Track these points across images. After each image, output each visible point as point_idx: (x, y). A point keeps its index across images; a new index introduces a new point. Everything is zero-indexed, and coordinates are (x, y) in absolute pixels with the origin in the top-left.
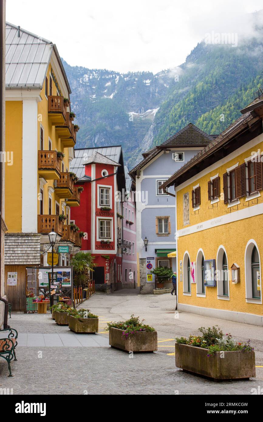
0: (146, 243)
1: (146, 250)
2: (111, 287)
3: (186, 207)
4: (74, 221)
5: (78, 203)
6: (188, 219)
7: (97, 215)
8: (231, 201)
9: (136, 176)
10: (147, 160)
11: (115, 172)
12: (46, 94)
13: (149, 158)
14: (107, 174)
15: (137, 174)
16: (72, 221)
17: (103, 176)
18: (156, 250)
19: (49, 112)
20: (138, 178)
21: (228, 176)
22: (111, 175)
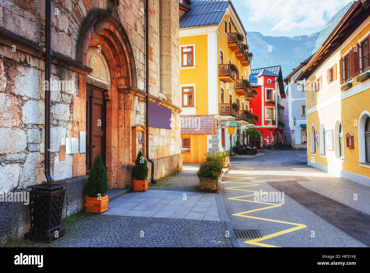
0: (295, 121)
1: (295, 125)
2: (275, 146)
3: (312, 92)
4: (252, 109)
5: (253, 99)
6: (314, 101)
7: (265, 105)
8: (346, 81)
9: (288, 82)
10: (295, 72)
11: (276, 80)
12: (226, 31)
13: (296, 70)
14: (271, 82)
15: (289, 80)
16: (251, 109)
17: (268, 83)
18: (301, 125)
19: (228, 43)
20: (289, 82)
21: (343, 60)
22: (273, 82)
